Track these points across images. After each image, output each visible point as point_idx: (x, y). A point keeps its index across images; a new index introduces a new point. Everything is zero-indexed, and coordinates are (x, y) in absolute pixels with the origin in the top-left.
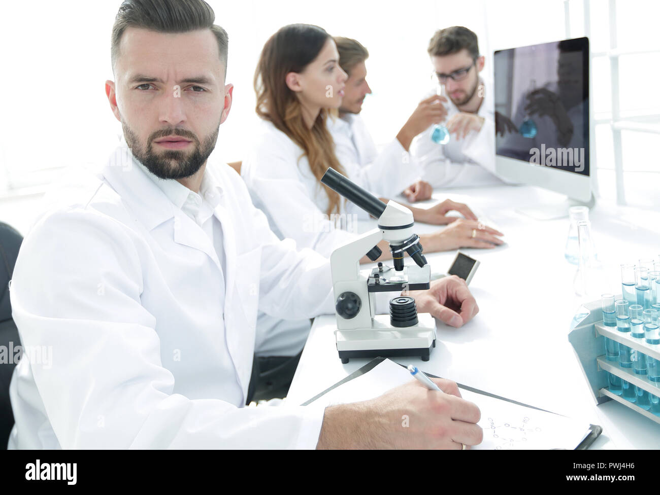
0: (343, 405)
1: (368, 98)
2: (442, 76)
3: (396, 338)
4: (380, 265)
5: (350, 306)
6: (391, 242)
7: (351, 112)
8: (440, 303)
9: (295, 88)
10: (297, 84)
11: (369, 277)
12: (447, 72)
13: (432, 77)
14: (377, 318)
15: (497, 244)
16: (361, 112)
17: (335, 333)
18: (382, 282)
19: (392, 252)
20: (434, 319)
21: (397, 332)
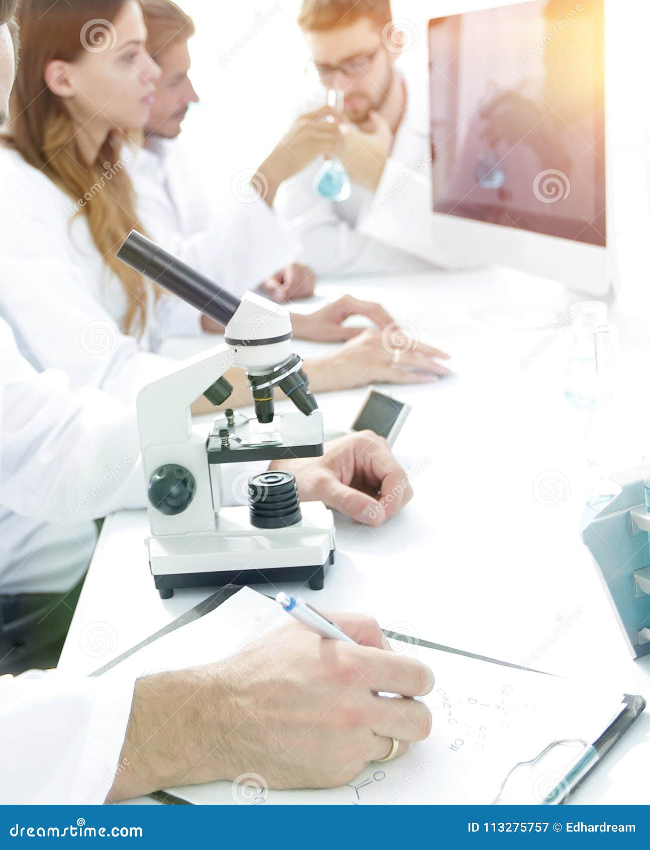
0: (169, 673)
1: (193, 109)
2: (327, 69)
3: (262, 548)
4: (229, 413)
5: (174, 489)
6: (251, 369)
7: (162, 136)
8: (342, 481)
9: (62, 91)
10: (65, 82)
11: (210, 436)
12: (334, 60)
13: (306, 70)
14: (226, 513)
15: (441, 375)
16: (180, 136)
17: (147, 542)
18: (234, 445)
19: (251, 389)
20: (330, 512)
21: (264, 536)
